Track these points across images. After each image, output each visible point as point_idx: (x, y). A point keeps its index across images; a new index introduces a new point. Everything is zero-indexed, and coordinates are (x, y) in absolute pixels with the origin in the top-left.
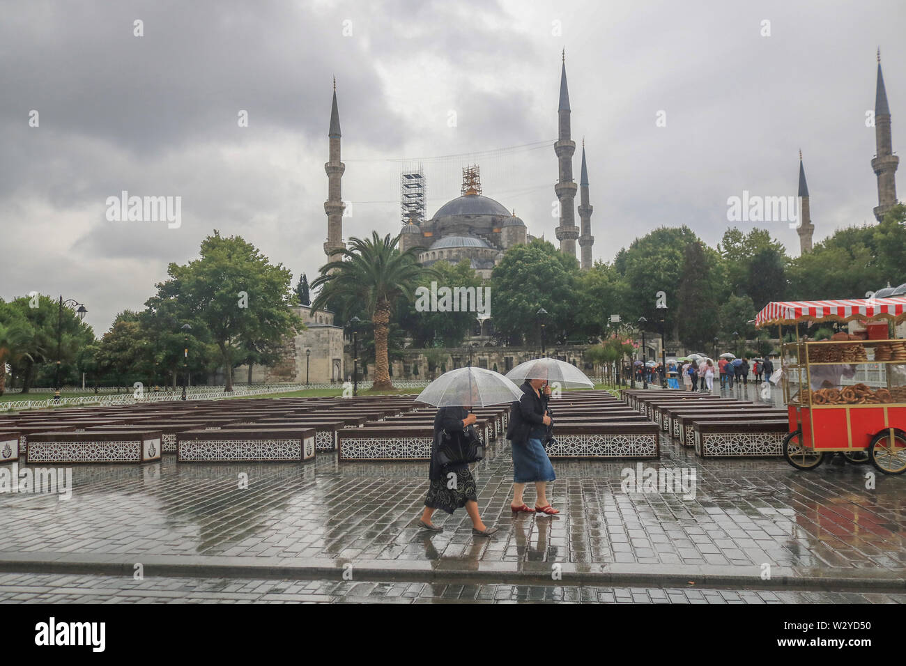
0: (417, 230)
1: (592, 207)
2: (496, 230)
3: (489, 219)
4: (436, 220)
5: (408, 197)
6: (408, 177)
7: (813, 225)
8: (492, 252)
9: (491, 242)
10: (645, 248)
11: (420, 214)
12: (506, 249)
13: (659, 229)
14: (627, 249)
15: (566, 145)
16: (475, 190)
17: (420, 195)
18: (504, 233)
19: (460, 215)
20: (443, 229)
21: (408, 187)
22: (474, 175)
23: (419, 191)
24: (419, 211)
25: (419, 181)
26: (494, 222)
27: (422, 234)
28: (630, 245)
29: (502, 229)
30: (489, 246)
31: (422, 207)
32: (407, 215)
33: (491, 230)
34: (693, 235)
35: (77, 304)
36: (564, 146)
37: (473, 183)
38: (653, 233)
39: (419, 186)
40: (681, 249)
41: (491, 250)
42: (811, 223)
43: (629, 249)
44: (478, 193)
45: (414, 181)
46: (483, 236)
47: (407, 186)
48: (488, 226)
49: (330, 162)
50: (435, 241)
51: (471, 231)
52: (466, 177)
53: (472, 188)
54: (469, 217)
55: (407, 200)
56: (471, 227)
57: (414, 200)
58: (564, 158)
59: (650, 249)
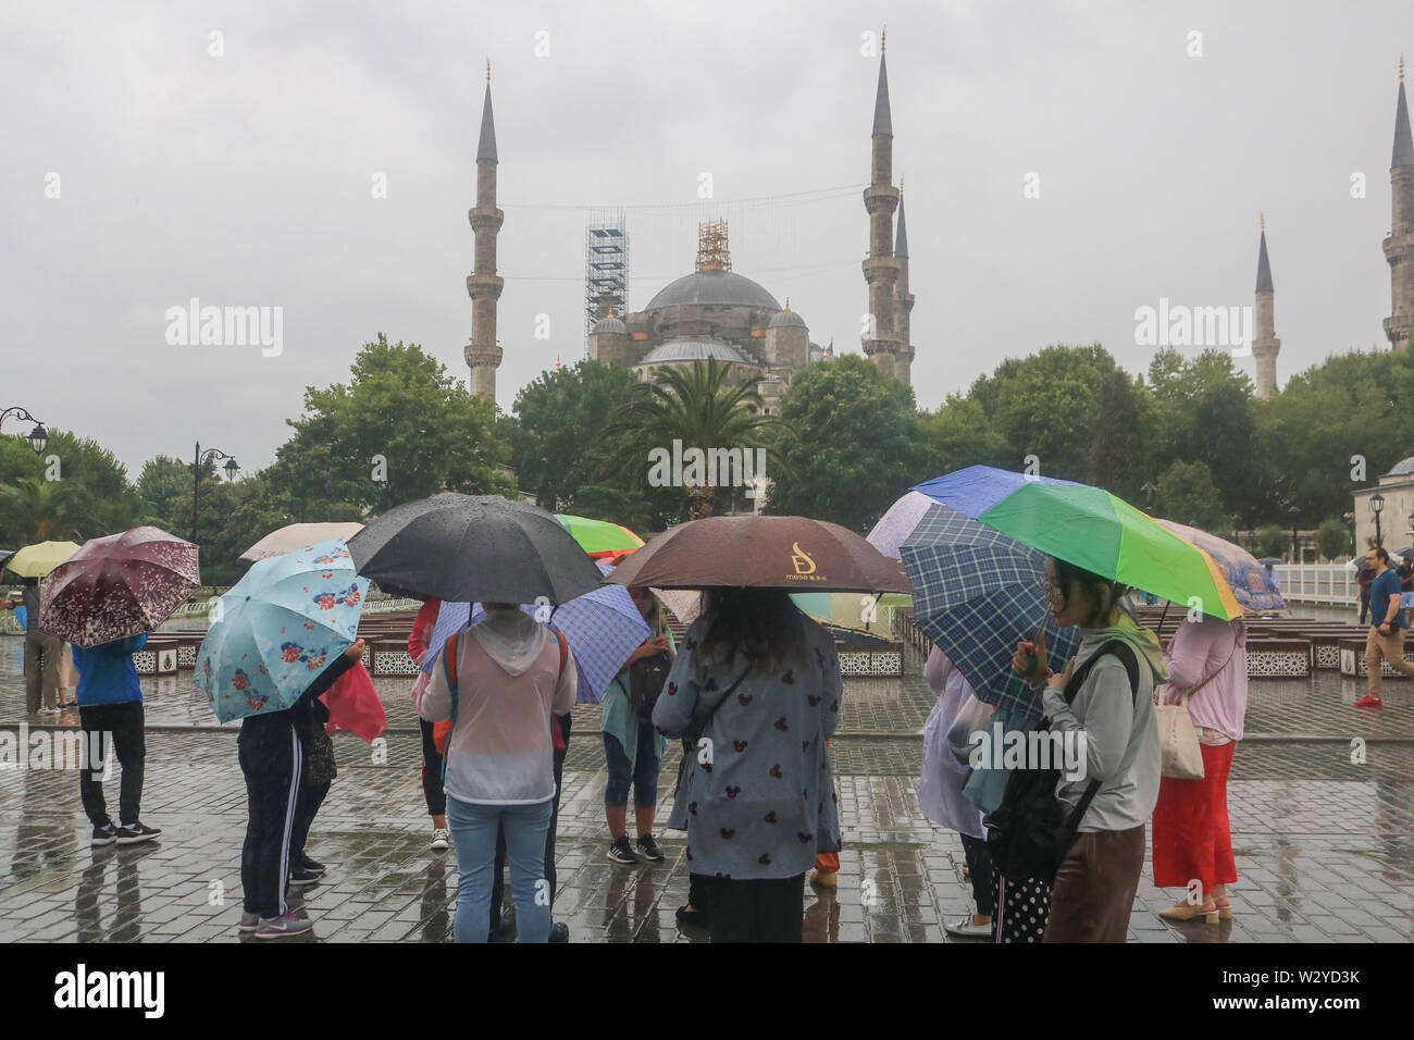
0: (621, 328)
1: (912, 296)
2: (756, 333)
3: (745, 312)
4: (652, 313)
5: (598, 269)
6: (600, 234)
7: (1279, 341)
8: (751, 370)
9: (749, 353)
10: (1031, 380)
11: (618, 298)
12: (775, 365)
13: (1051, 348)
14: (990, 376)
15: (883, 194)
16: (720, 262)
17: (618, 266)
18: (771, 338)
19: (696, 305)
20: (664, 327)
21: (599, 252)
22: (719, 237)
23: (617, 258)
24: (616, 293)
25: (617, 242)
26: (753, 319)
27: (629, 336)
28: (994, 369)
29: (767, 331)
30: (744, 358)
31: (622, 286)
32: (595, 300)
33: (747, 331)
34: (1111, 361)
35: (224, 456)
36: (881, 196)
37: (717, 251)
38: (1042, 353)
39: (618, 250)
40: (1090, 383)
41: (749, 367)
42: (1275, 337)
43: (993, 376)
44: (725, 268)
45: (608, 241)
46: (735, 343)
47: (596, 249)
48: (743, 326)
49: (479, 208)
50: (652, 349)
51: (713, 331)
52: (705, 240)
53: (714, 260)
54: (712, 310)
55: (596, 274)
56: (713, 327)
57: (607, 274)
58: (880, 217)
59: (1038, 381)
